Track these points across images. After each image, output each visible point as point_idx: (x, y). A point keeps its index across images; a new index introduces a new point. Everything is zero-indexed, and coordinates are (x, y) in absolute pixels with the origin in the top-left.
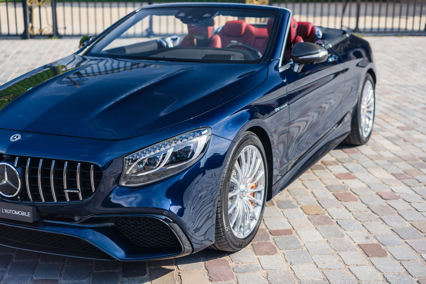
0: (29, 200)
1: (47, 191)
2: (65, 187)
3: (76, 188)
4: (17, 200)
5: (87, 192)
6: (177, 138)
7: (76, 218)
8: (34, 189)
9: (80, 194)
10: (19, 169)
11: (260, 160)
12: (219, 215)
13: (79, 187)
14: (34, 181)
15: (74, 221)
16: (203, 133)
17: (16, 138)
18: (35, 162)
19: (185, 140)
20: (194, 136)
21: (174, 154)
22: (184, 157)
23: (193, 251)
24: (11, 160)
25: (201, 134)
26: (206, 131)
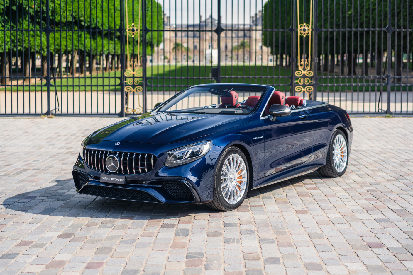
0: (122, 174)
1: (131, 168)
2: (139, 166)
3: (144, 167)
4: (117, 174)
5: (149, 169)
6: (194, 144)
7: (144, 182)
8: (125, 168)
9: (146, 169)
10: (119, 158)
11: (243, 164)
12: (216, 186)
13: (146, 166)
14: (125, 164)
15: (143, 184)
16: (207, 143)
17: (118, 144)
18: (126, 154)
19: (198, 145)
20: (203, 144)
21: (193, 152)
22: (197, 154)
23: (201, 202)
24: (115, 154)
25: (206, 144)
26: (209, 142)
